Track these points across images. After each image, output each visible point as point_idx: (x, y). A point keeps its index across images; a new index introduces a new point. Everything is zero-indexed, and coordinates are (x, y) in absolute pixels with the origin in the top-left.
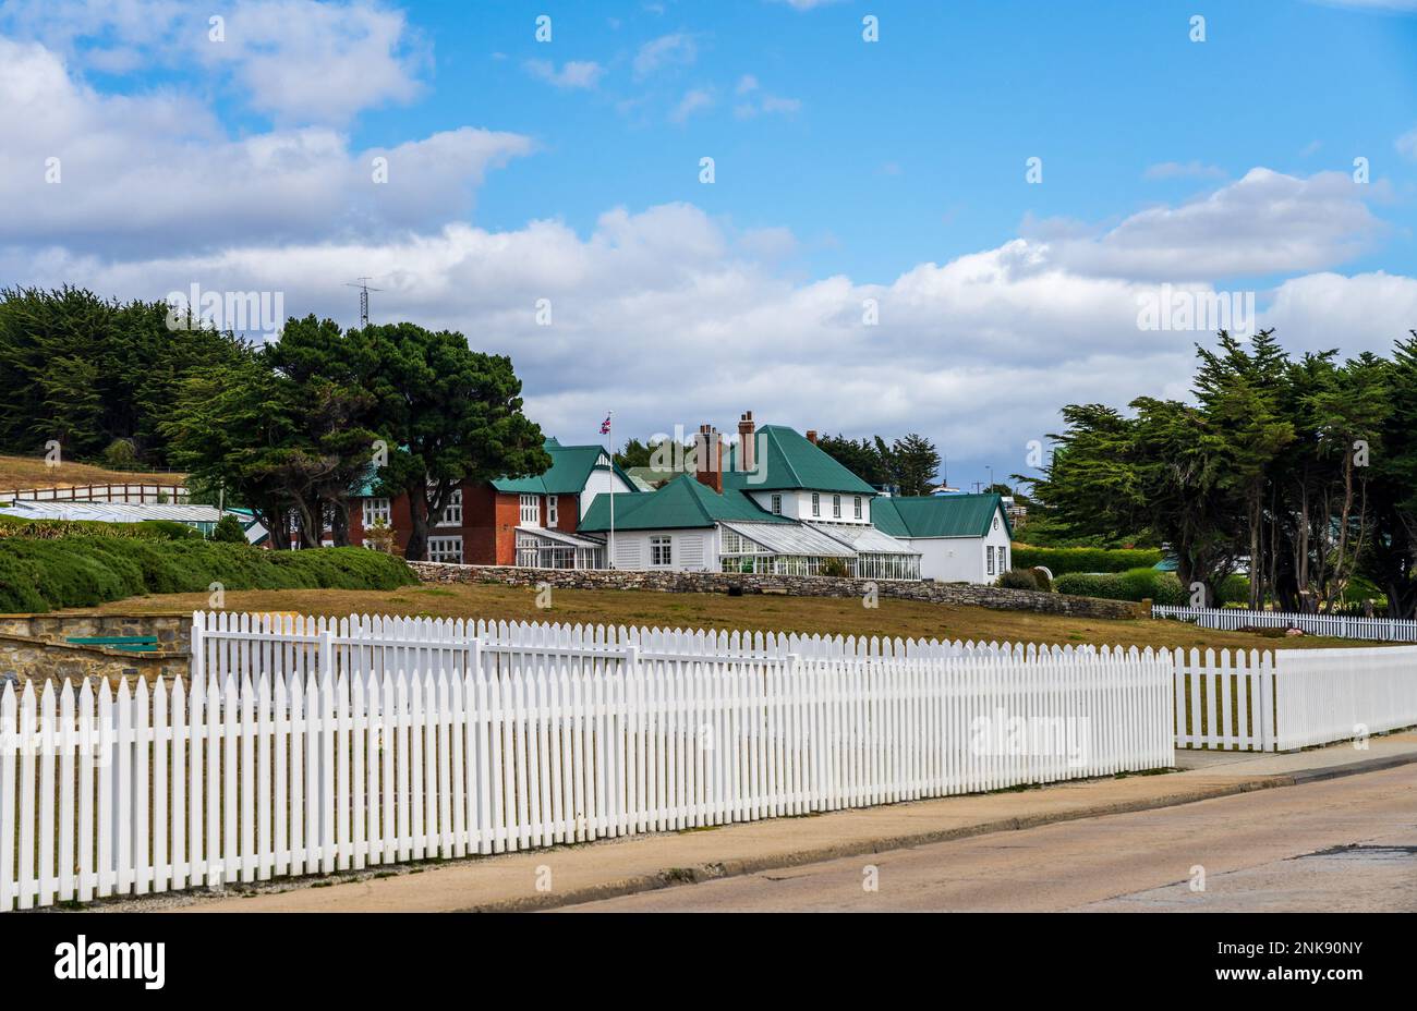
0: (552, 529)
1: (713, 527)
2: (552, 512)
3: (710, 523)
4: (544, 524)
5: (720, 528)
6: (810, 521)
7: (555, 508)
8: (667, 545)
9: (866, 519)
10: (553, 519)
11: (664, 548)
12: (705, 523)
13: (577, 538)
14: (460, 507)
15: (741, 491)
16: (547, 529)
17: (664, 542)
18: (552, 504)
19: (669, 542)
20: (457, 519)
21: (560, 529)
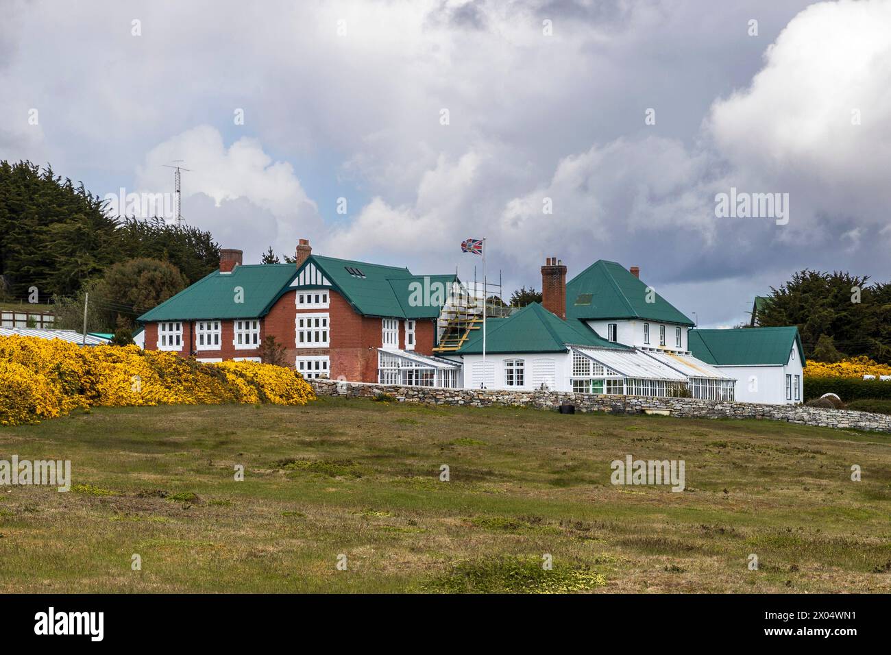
0: (410, 351)
1: (565, 352)
2: (410, 336)
3: (563, 348)
4: (402, 346)
5: (571, 352)
6: (643, 348)
7: (413, 331)
8: (520, 367)
9: (684, 348)
10: (410, 342)
11: (518, 370)
12: (558, 348)
13: (434, 360)
14: (327, 328)
15: (579, 319)
16: (406, 351)
17: (518, 365)
18: (410, 328)
19: (522, 364)
20: (325, 340)
21: (417, 351)
